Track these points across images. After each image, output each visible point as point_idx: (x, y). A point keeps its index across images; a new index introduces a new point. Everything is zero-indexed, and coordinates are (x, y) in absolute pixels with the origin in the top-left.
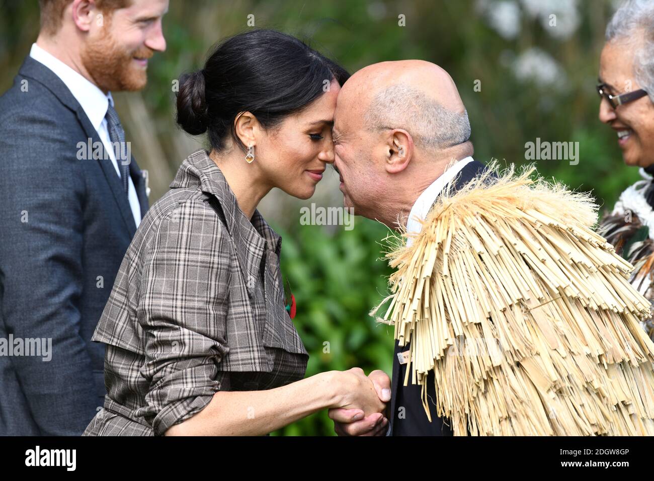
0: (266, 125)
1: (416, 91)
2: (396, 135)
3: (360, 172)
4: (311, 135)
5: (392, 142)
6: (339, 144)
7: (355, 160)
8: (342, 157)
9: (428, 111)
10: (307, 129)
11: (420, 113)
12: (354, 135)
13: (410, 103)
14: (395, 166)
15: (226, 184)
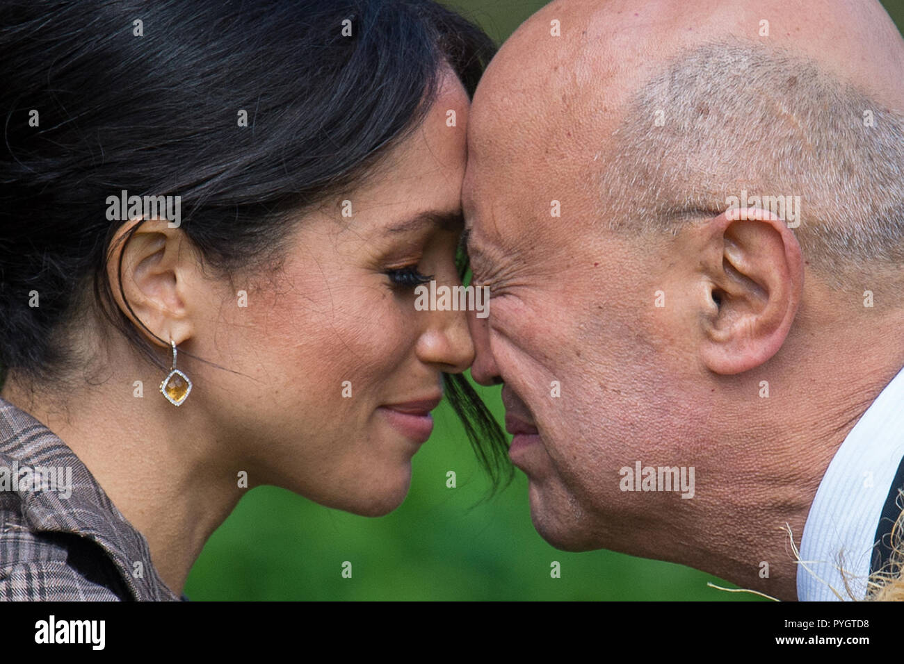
0: (226, 256)
1: (785, 61)
2: (733, 233)
3: (604, 387)
4: (391, 273)
5: (721, 260)
6: (503, 294)
7: (581, 347)
8: (522, 343)
9: (836, 128)
10: (378, 253)
11: (809, 141)
12: (563, 253)
13: (770, 109)
14: (740, 347)
15: (98, 493)
